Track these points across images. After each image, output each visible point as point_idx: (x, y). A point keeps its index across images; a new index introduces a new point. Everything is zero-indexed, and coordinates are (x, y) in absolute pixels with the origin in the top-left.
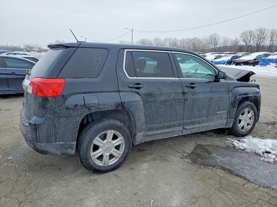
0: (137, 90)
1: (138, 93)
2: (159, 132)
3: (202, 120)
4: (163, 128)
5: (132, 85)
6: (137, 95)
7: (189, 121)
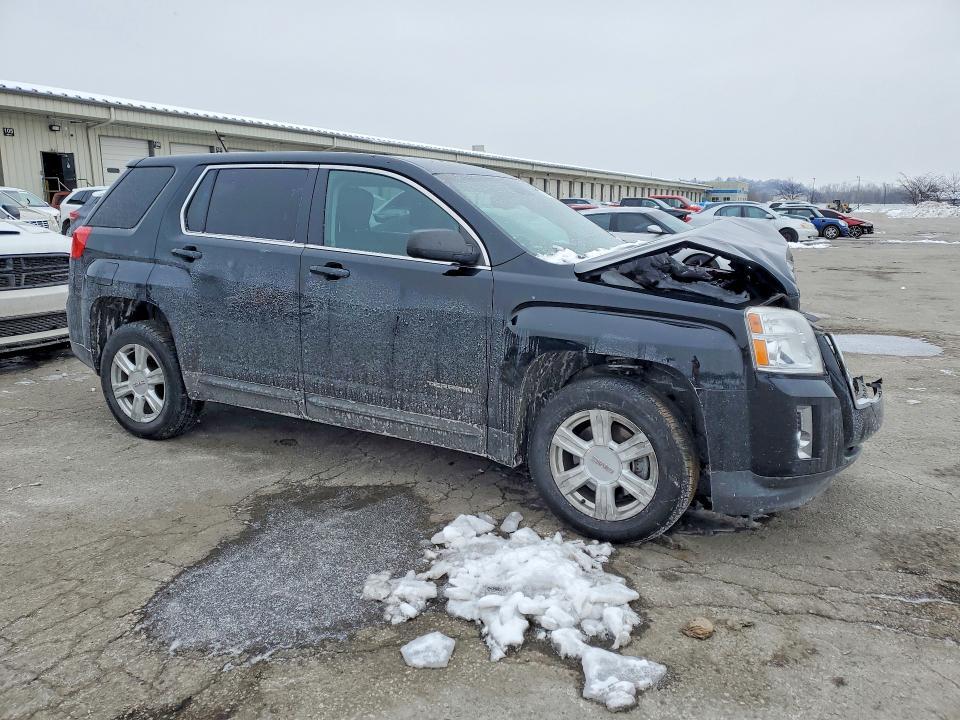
0: (187, 264)
1: (188, 271)
2: (233, 385)
3: (367, 392)
4: (248, 379)
5: (181, 251)
6: (184, 274)
7: (322, 381)
